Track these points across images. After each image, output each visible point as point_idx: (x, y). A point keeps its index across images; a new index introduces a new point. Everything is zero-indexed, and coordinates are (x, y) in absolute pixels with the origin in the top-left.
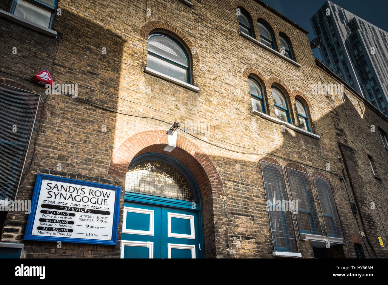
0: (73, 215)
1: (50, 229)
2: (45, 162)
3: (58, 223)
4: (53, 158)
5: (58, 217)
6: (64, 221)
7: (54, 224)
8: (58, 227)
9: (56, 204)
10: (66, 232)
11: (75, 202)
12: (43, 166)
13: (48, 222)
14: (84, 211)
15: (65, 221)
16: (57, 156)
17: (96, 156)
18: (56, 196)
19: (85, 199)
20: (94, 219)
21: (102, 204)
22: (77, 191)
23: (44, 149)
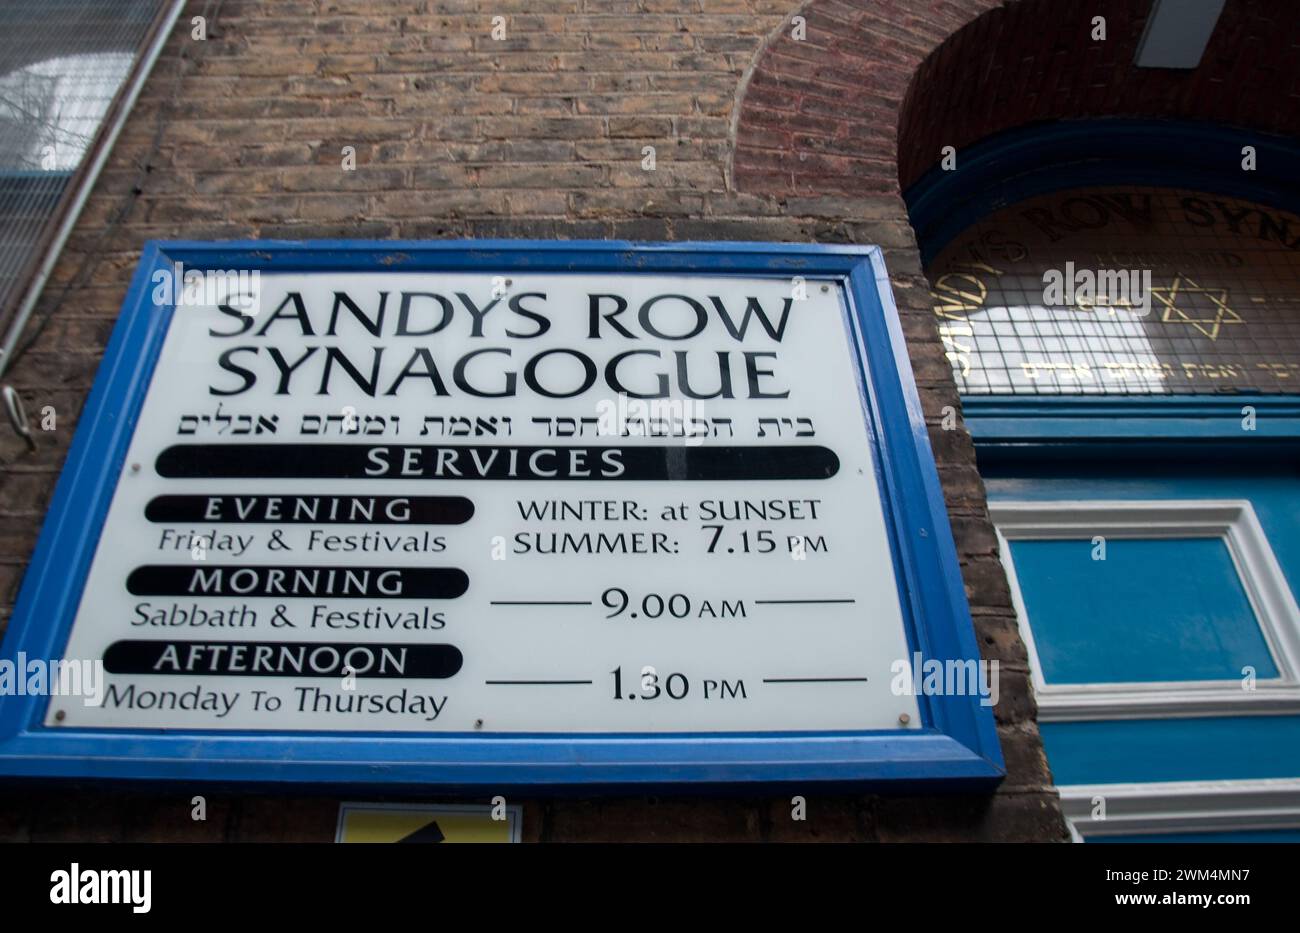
0: (458, 511)
1: (225, 657)
2: (227, 191)
3: (304, 592)
4: (281, 159)
5: (301, 546)
6: (358, 572)
7: (264, 607)
8: (303, 633)
9: (288, 433)
10: (391, 673)
11: (458, 404)
12: (207, 216)
13: (211, 593)
14: (557, 464)
15: (375, 572)
16: (316, 144)
17: (609, 100)
18: (286, 371)
19: (560, 373)
20: (672, 529)
21: (726, 391)
22: (478, 317)
23: (227, 123)
